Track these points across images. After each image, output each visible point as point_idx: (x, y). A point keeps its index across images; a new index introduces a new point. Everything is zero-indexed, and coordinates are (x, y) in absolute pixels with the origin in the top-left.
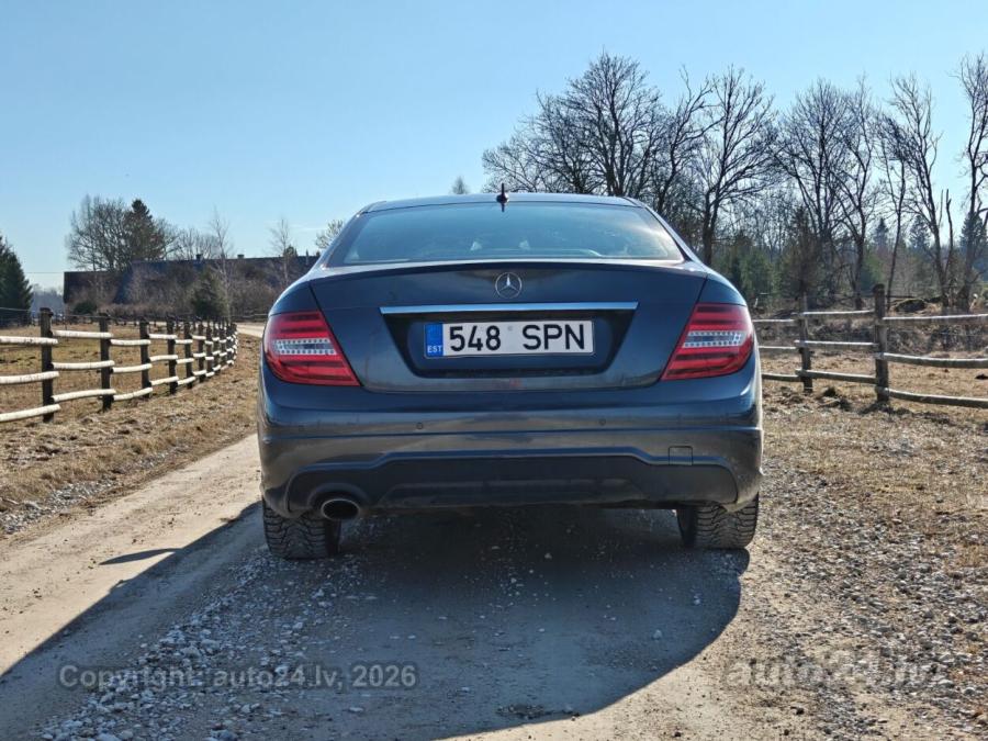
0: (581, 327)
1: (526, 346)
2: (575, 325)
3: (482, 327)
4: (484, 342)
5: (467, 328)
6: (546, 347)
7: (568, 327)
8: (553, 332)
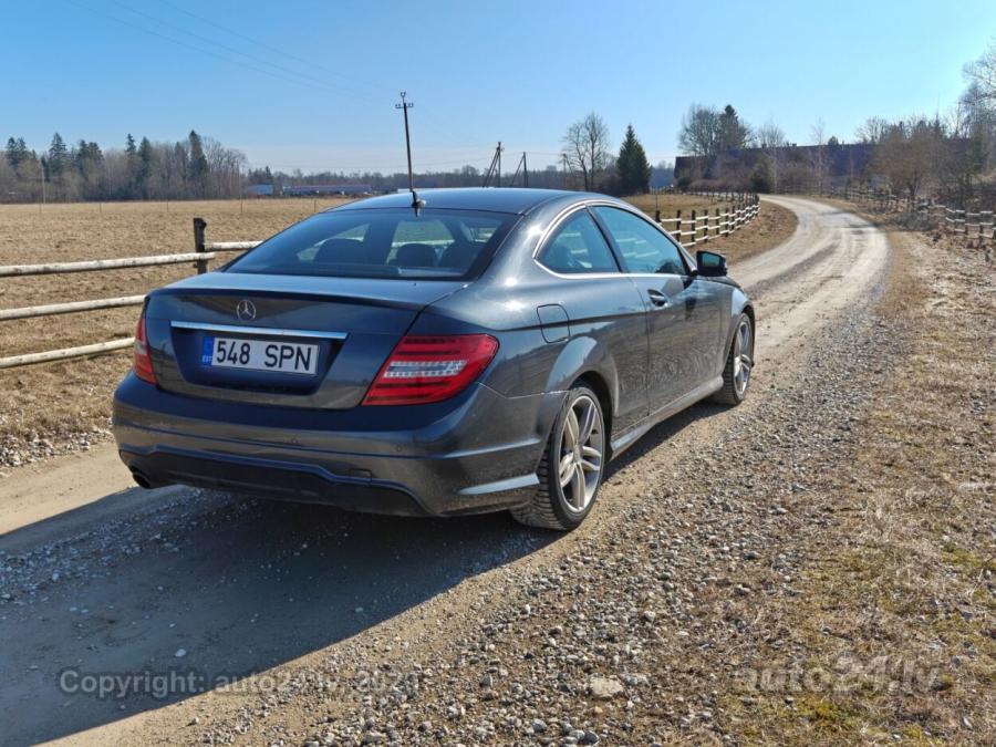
0: (309, 350)
1: (267, 364)
2: (304, 348)
3: (240, 342)
4: (238, 356)
5: (229, 342)
6: (280, 366)
7: (299, 349)
8: (287, 352)
